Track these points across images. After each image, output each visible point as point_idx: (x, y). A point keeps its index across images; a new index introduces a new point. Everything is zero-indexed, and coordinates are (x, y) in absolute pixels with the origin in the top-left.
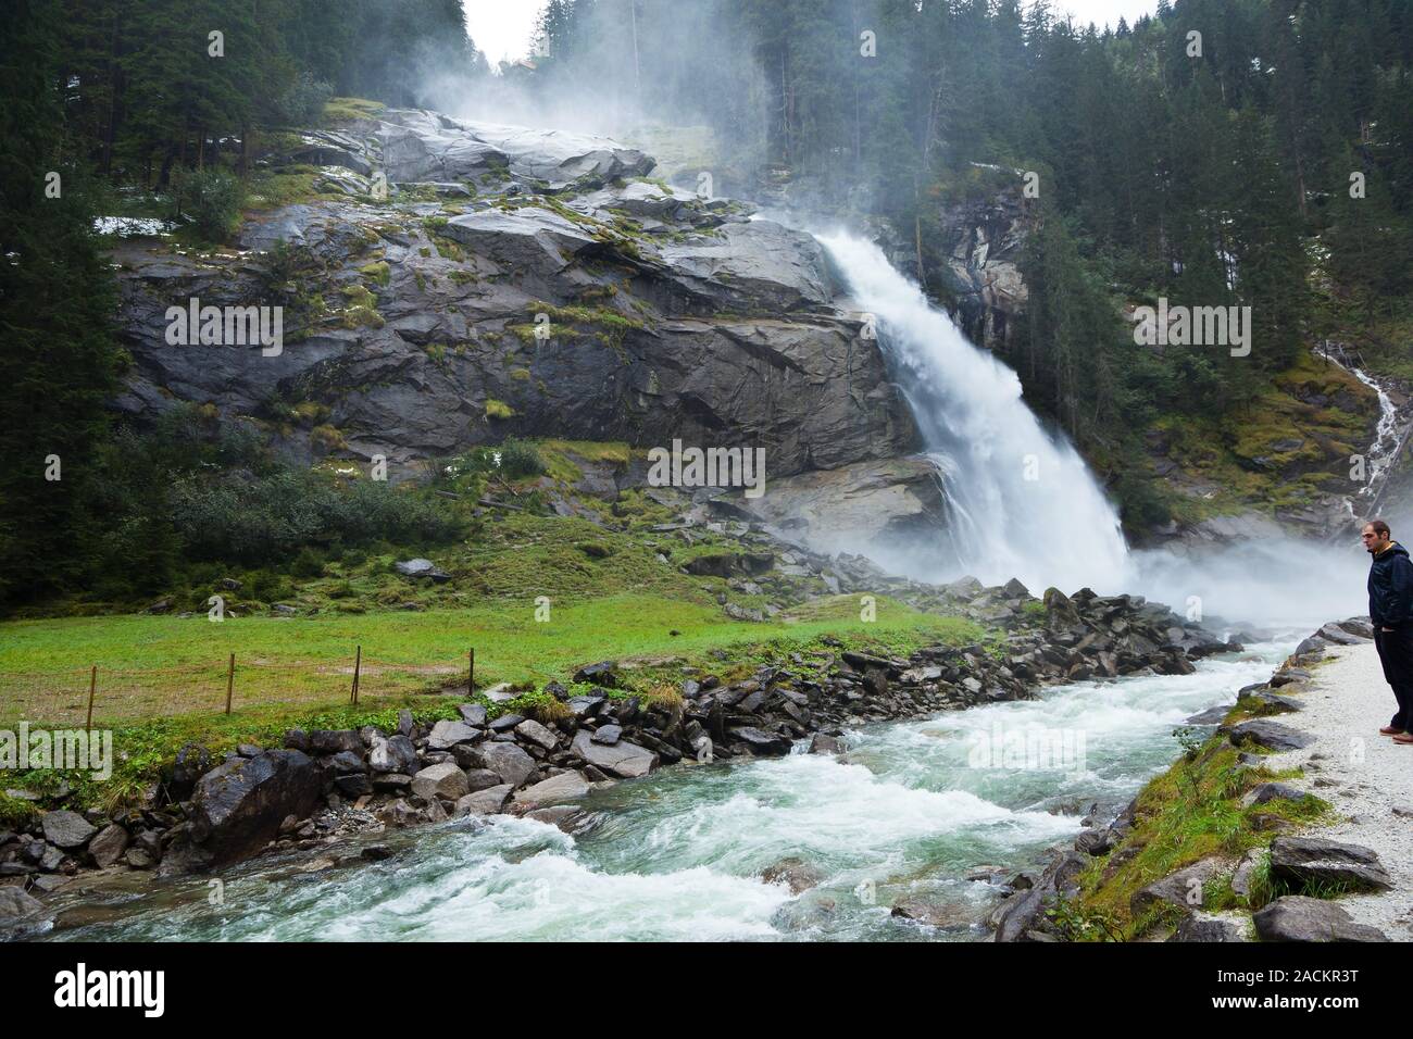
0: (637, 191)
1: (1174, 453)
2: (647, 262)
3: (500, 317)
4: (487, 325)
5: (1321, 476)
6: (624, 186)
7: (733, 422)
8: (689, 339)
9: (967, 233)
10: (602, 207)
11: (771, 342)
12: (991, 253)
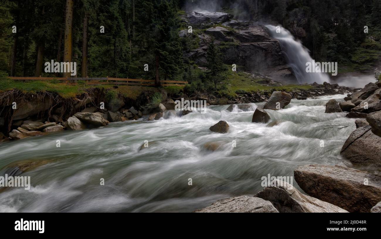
0: (232, 22)
2: (238, 34)
6: (230, 21)
8: (246, 46)
10: (227, 25)
11: (261, 46)
12: (297, 25)
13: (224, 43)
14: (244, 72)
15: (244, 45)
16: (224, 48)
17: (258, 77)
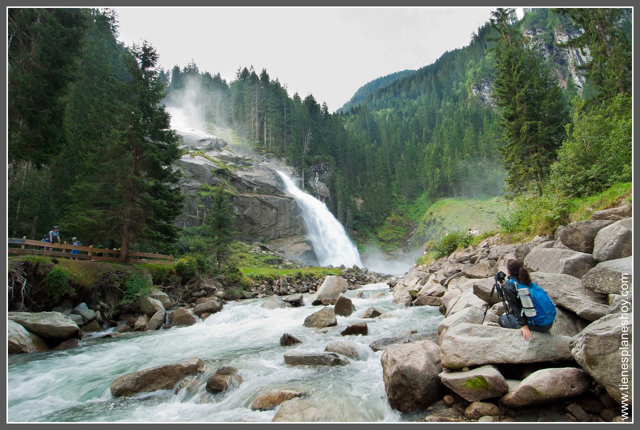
0: (225, 153)
1: (364, 236)
2: (235, 175)
3: (194, 189)
4: (190, 191)
5: (397, 243)
6: (221, 151)
7: (259, 224)
8: (247, 199)
9: (313, 174)
10: (215, 157)
11: (270, 202)
12: (319, 180)
13: (209, 187)
14: (240, 243)
15: (243, 197)
16: (207, 196)
17: (264, 252)
